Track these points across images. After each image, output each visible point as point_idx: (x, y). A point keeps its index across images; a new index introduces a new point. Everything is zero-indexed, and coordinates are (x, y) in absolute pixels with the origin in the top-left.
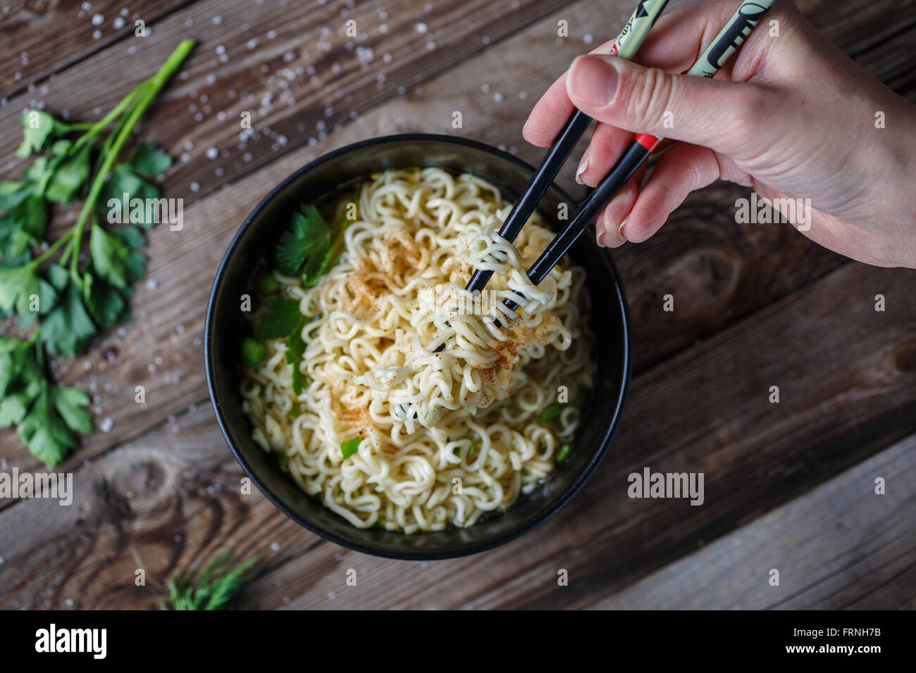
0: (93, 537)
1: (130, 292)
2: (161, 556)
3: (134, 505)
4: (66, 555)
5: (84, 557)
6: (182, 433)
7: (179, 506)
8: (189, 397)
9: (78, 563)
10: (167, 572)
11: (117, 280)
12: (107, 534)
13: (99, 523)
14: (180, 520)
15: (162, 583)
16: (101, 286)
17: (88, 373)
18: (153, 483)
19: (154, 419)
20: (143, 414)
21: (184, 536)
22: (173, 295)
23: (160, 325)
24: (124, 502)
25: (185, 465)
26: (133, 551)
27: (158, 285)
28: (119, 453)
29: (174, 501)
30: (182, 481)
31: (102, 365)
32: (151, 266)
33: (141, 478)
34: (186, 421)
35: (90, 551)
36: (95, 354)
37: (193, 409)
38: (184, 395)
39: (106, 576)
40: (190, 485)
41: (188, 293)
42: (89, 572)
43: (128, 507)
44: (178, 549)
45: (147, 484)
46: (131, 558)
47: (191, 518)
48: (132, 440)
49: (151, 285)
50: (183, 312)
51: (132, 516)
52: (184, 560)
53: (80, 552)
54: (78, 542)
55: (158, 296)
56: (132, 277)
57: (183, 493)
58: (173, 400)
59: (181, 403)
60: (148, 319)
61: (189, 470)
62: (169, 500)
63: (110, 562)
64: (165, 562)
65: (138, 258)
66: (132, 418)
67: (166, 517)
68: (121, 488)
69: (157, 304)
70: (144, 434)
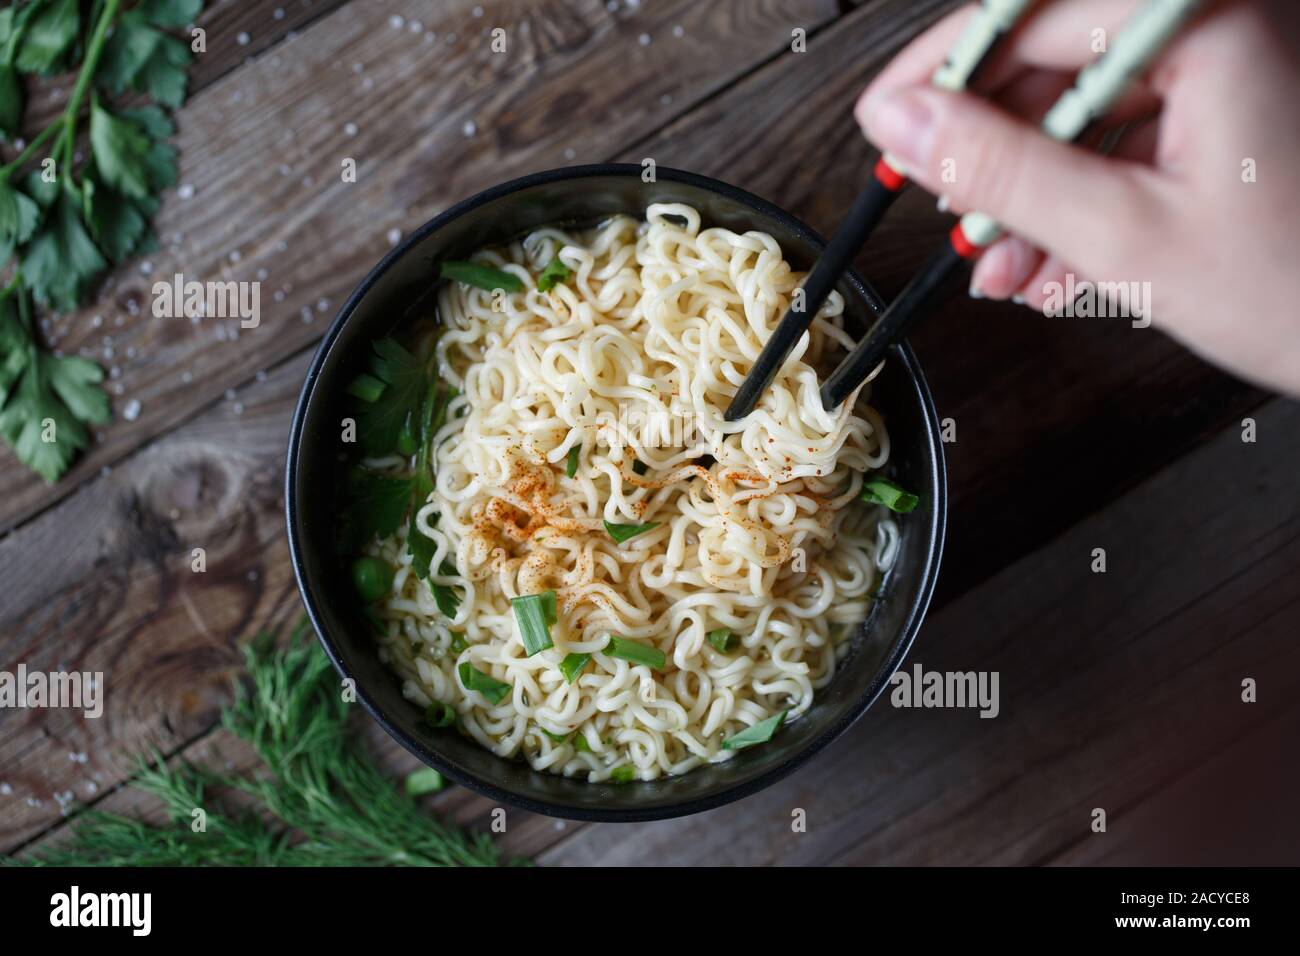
0: (124, 584)
1: (154, 204)
2: (227, 605)
3: (181, 529)
4: (82, 614)
5: (111, 615)
6: (248, 413)
7: (251, 527)
8: (255, 359)
9: (102, 626)
10: (239, 628)
11: (134, 187)
12: (144, 577)
13: (130, 562)
14: (253, 547)
15: (234, 647)
16: (109, 198)
17: (99, 332)
18: (208, 494)
19: (204, 396)
20: (187, 390)
21: (261, 571)
22: (221, 205)
23: (204, 253)
24: (167, 525)
25: (255, 463)
26: (184, 599)
27: (196, 192)
28: (154, 450)
29: (243, 519)
30: (252, 488)
31: (120, 320)
32: (185, 164)
33: (192, 487)
34: (253, 397)
35: (119, 605)
36: (107, 303)
37: (262, 377)
38: (247, 356)
39: (146, 641)
40: (265, 493)
41: (243, 202)
42: (120, 635)
43: (173, 533)
44: (254, 593)
45: (200, 496)
46: (183, 609)
47: (270, 543)
48: (172, 431)
49: (186, 192)
50: (238, 231)
51: (182, 547)
52: (264, 609)
53: (104, 607)
54: (101, 592)
55: (197, 209)
56: (157, 184)
57: (256, 507)
58: (232, 365)
59: (244, 368)
60: (184, 244)
61: (262, 470)
62: (235, 518)
63: (151, 618)
64: (235, 613)
65: (164, 152)
66: (170, 397)
67: (233, 544)
68: (160, 505)
69: (198, 220)
70: (191, 419)
